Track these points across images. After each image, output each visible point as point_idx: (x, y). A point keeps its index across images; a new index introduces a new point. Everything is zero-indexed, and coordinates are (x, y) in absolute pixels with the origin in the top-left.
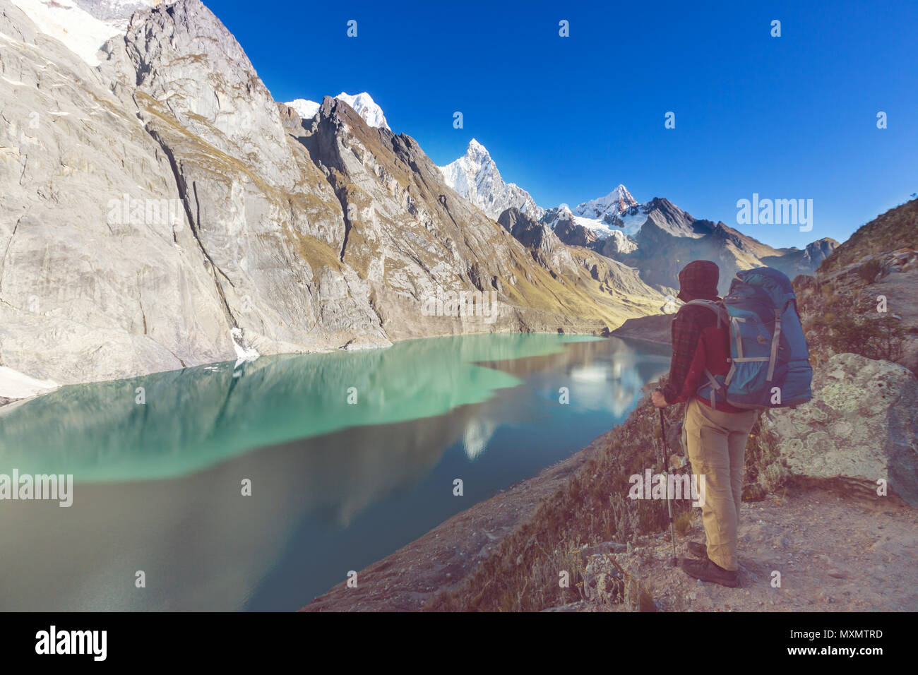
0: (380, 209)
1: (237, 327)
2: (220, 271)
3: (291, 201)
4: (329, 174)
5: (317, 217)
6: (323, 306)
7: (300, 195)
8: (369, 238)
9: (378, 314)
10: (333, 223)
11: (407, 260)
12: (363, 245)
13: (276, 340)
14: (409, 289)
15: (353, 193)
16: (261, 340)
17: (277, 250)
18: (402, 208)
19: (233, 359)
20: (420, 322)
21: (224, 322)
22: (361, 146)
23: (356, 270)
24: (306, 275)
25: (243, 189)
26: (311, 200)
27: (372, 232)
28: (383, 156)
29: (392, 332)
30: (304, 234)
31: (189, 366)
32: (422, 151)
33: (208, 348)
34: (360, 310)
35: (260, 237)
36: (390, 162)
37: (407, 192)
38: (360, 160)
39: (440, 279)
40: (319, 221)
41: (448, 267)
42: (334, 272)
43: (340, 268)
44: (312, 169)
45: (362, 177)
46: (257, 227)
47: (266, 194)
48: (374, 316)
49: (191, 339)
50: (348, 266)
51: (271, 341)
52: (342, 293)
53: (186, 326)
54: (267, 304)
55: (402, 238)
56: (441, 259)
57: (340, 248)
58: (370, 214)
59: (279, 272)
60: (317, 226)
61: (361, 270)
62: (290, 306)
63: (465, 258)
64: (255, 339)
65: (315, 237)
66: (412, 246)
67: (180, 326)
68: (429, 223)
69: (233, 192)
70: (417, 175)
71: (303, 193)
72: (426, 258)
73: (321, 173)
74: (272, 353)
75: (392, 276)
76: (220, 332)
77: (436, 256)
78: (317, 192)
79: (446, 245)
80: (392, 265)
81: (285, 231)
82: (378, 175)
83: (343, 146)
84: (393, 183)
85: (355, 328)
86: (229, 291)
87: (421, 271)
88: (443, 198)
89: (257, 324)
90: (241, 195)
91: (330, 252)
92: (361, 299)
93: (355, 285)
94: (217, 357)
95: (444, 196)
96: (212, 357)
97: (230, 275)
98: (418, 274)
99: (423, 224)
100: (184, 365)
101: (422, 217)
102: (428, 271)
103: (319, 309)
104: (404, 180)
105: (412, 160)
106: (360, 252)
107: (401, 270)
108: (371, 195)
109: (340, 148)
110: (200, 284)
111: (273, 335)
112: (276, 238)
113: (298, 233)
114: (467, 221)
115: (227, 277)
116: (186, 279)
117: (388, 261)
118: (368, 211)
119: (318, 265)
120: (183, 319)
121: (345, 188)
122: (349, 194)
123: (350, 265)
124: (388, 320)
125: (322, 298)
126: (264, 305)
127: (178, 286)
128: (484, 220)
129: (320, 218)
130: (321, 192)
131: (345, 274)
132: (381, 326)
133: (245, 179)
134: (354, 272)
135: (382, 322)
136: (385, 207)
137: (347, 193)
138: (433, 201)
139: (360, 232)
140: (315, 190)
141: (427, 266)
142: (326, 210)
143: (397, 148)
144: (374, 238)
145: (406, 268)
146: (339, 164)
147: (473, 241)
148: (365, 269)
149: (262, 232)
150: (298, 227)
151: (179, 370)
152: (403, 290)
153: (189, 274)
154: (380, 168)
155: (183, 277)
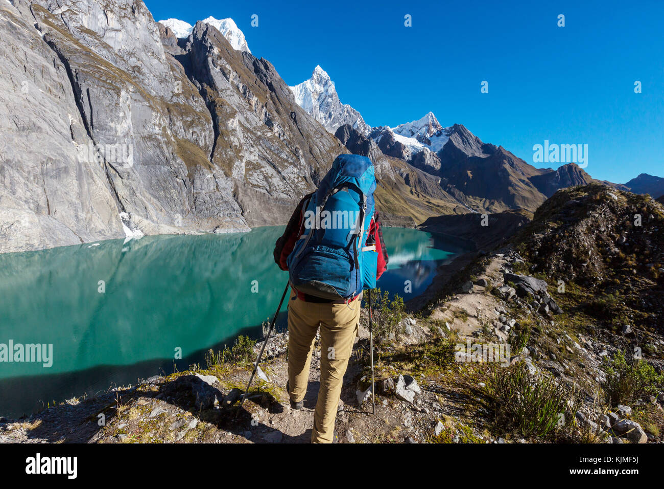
0: (243, 120)
1: (125, 212)
2: (110, 165)
3: (170, 109)
4: (201, 88)
5: (191, 124)
6: (196, 198)
7: (177, 105)
8: (234, 144)
9: (240, 206)
10: (204, 130)
11: (263, 163)
12: (229, 150)
13: (157, 223)
14: (265, 187)
15: (221, 106)
16: (145, 222)
17: (158, 150)
18: (260, 120)
19: (122, 237)
20: (273, 213)
21: (114, 207)
22: (228, 66)
23: (223, 170)
24: (182, 172)
25: (129, 97)
26: (186, 110)
27: (236, 139)
28: (245, 76)
29: (250, 220)
30: (180, 137)
31: (86, 242)
32: (277, 74)
33: (102, 228)
34: (226, 202)
35: (144, 138)
36: (251, 82)
37: (265, 108)
38: (228, 79)
39: (289, 180)
40: (193, 127)
41: (296, 170)
42: (205, 170)
43: (210, 167)
44: (187, 83)
45: (229, 92)
46: (141, 130)
47: (149, 103)
48: (237, 207)
49: (87, 220)
50: (216, 166)
51: (153, 224)
52: (212, 188)
53: (83, 209)
54: (150, 194)
55: (260, 145)
56: (291, 164)
57: (210, 151)
58: (235, 124)
59: (160, 168)
60: (191, 132)
61: (227, 169)
62: (168, 196)
63: (310, 165)
64: (140, 222)
65: (189, 141)
66: (268, 152)
67: (78, 209)
68: (282, 135)
69: (121, 99)
70: (273, 94)
71: (179, 103)
72: (278, 162)
73: (195, 87)
74: (154, 234)
75: (251, 175)
76: (111, 215)
77: (287, 161)
78: (191, 103)
79: (295, 153)
80: (252, 167)
81: (165, 135)
82: (242, 92)
83: (213, 66)
84: (254, 100)
85: (222, 216)
86: (118, 182)
87: (274, 172)
88: (293, 114)
89: (141, 210)
90: (128, 102)
91: (201, 154)
92: (227, 193)
93: (222, 182)
94: (109, 235)
95: (294, 113)
96: (105, 235)
97: (119, 168)
98: (272, 175)
99: (277, 135)
100: (82, 241)
101: (276, 129)
102: (280, 173)
103: (193, 199)
104: (263, 97)
105: (269, 81)
106: (226, 155)
107: (259, 171)
108: (235, 108)
109: (210, 67)
110: (95, 176)
111: (155, 219)
112: (157, 140)
113: (175, 137)
114: (312, 134)
115: (116, 171)
116: (83, 171)
117: (249, 163)
118: (233, 122)
119: (192, 164)
120: (80, 203)
121: (214, 102)
122: (218, 106)
123: (218, 165)
124: (248, 210)
125: (195, 191)
126: (147, 195)
127: (76, 177)
128: (325, 134)
129: (194, 125)
130: (194, 103)
131: (214, 172)
132: (242, 215)
133: (131, 88)
134: (221, 171)
135: (243, 212)
136: (247, 119)
137: (216, 106)
138: (286, 116)
139: (226, 139)
140: (190, 101)
141: (280, 169)
142: (199, 119)
143: (257, 70)
144: (238, 144)
145: (262, 169)
146: (209, 80)
147: (316, 150)
148: (230, 169)
149: (146, 134)
150: (175, 131)
151: (78, 245)
152: (260, 187)
153: (85, 166)
154: (243, 86)
155: (80, 169)
